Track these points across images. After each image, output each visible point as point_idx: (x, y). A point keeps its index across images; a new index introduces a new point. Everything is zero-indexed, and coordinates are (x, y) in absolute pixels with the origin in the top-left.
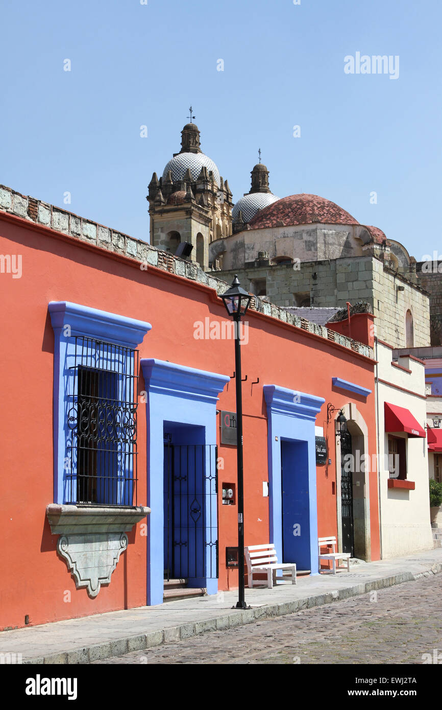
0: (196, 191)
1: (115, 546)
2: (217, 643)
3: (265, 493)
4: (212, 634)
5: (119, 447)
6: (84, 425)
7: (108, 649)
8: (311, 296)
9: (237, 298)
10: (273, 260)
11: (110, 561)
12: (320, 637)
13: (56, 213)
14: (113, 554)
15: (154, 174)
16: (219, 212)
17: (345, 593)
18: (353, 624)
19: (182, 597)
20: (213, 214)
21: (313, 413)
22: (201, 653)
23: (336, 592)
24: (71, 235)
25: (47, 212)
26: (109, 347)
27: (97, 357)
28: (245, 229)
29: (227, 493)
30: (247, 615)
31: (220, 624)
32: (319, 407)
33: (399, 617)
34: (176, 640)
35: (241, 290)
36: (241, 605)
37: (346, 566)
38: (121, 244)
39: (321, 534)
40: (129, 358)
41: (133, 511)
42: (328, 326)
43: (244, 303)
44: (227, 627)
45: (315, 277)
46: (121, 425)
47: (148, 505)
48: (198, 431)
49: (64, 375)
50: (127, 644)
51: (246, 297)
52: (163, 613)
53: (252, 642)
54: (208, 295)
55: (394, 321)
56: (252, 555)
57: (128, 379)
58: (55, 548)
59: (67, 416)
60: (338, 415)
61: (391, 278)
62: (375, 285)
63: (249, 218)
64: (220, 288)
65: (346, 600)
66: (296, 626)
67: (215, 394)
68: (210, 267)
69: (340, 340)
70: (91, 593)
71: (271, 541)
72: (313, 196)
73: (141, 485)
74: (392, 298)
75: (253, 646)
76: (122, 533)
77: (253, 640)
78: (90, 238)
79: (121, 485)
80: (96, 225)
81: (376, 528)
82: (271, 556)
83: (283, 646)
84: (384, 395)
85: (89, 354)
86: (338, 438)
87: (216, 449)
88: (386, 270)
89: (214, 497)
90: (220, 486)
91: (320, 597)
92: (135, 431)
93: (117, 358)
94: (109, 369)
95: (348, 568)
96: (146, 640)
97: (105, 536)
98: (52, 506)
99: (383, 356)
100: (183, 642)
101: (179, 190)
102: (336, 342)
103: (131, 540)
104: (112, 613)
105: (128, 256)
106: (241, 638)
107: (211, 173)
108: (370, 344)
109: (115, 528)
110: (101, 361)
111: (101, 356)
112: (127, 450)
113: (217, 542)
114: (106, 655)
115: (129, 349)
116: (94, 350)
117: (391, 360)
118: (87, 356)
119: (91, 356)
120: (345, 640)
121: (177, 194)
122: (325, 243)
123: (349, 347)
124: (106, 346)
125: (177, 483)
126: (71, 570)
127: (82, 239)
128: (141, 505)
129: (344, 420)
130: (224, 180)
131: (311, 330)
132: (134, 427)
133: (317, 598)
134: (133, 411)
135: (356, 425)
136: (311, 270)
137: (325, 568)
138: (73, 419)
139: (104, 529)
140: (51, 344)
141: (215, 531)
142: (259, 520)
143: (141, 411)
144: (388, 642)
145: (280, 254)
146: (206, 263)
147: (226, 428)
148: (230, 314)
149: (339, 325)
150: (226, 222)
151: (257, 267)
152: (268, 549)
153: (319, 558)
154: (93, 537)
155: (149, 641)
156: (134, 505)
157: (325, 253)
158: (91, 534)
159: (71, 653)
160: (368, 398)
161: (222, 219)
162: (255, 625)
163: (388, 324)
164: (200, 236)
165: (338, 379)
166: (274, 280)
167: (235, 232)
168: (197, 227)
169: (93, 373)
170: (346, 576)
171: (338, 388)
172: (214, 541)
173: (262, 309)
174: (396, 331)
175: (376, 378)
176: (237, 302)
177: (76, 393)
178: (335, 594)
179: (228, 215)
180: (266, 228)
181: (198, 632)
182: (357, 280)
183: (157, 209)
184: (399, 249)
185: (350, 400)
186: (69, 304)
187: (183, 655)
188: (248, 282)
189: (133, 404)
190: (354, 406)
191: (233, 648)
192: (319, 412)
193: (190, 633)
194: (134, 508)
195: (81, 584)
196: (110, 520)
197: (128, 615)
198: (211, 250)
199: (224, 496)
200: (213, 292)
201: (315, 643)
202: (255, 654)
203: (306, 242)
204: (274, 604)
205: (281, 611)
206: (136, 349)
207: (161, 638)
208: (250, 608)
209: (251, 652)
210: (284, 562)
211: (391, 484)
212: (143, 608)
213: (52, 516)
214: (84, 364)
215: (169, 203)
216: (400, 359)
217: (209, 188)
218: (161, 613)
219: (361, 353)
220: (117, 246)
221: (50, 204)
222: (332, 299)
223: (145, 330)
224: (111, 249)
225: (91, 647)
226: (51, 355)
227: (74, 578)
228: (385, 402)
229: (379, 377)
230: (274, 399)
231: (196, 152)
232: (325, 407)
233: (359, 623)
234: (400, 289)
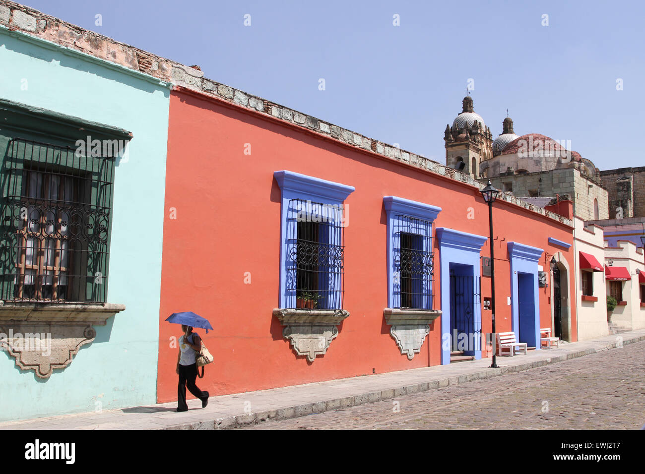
0: (471, 134)
1: (422, 332)
2: (479, 386)
3: (509, 303)
4: (476, 381)
5: (424, 277)
6: (404, 265)
7: (417, 388)
8: (538, 191)
9: (490, 192)
10: (516, 172)
11: (420, 340)
12: (538, 384)
13: (387, 147)
14: (421, 336)
15: (448, 125)
16: (485, 145)
17: (554, 360)
18: (558, 377)
19: (461, 361)
20: (482, 146)
21: (537, 258)
22: (469, 391)
23: (549, 359)
24: (395, 159)
25: (382, 147)
26: (418, 221)
27: (411, 227)
28: (500, 154)
29: (487, 303)
30: (496, 371)
31: (481, 376)
32: (540, 254)
33: (585, 374)
34: (456, 384)
35: (492, 188)
36: (494, 365)
37: (556, 345)
38: (423, 164)
39: (542, 327)
40: (429, 227)
41: (432, 312)
42: (546, 208)
43: (494, 195)
44: (486, 378)
45: (540, 180)
46: (425, 265)
47: (441, 309)
48: (470, 268)
49: (392, 237)
50: (428, 385)
51: (495, 192)
52: (450, 369)
53: (498, 386)
54: (474, 191)
55: (587, 205)
56: (501, 338)
57: (429, 239)
58: (389, 332)
59: (394, 260)
60: (551, 259)
61: (585, 180)
62: (575, 184)
63: (502, 148)
64: (481, 187)
65: (555, 364)
66: (525, 378)
67: (479, 247)
68: (480, 176)
69: (552, 216)
70: (409, 357)
71: (512, 330)
72: (538, 135)
73: (437, 298)
74: (586, 192)
75: (499, 389)
76: (426, 325)
77: (500, 385)
78: (406, 161)
79: (425, 298)
80: (409, 153)
81: (575, 323)
82: (513, 339)
83: (516, 389)
84: (579, 247)
85: (406, 225)
86: (552, 272)
87: (480, 278)
88: (582, 176)
89: (479, 305)
90: (482, 299)
91: (540, 361)
92: (433, 268)
93: (422, 227)
94: (417, 233)
95: (557, 346)
96: (438, 384)
97: (417, 326)
98: (387, 309)
99: (578, 225)
100: (459, 385)
101: (462, 133)
102: (550, 217)
103: (432, 329)
104: (421, 368)
105: (428, 170)
106: (492, 384)
107: (480, 123)
108: (570, 218)
109: (422, 322)
110: (413, 229)
111: (413, 226)
112: (429, 279)
113: (481, 330)
114: (416, 391)
115: (429, 222)
116: (409, 223)
117: (583, 227)
118: (405, 226)
119: (407, 226)
120: (552, 385)
121: (460, 136)
122: (546, 161)
123: (558, 220)
124: (415, 221)
125: (458, 297)
126: (398, 345)
127: (402, 161)
128: (437, 309)
129: (555, 261)
130: (487, 128)
131: (535, 211)
132: (433, 266)
133: (538, 362)
134: (432, 257)
135: (562, 265)
136: (538, 176)
137: (544, 345)
138: (398, 261)
139: (416, 322)
140: (385, 220)
141: (479, 324)
142: (505, 318)
143: (436, 256)
144: (577, 387)
145: (520, 168)
146: (478, 174)
147: (485, 266)
148: (486, 202)
149: (552, 207)
150: (489, 151)
151: (507, 176)
152: (511, 335)
153: (541, 340)
154: (410, 327)
155: (440, 384)
156: (433, 309)
157: (546, 167)
158: (409, 325)
159: (397, 389)
160: (570, 249)
161: (487, 149)
162: (501, 377)
163: (584, 207)
164: (474, 159)
165: (552, 238)
166: (517, 183)
167: (494, 156)
168: (472, 154)
169: (409, 236)
170: (556, 350)
171: (551, 243)
172: (479, 330)
173: (506, 199)
174: (589, 211)
175: (574, 238)
176: (489, 194)
177: (399, 247)
178: (549, 360)
179: (490, 147)
180: (512, 153)
181: (468, 380)
182: (565, 182)
183: (449, 145)
184: (589, 164)
185: (559, 250)
186: (395, 198)
187: (459, 392)
188: (502, 184)
189: (432, 253)
190: (561, 254)
191: (487, 389)
192: (540, 257)
193: (464, 380)
194: (433, 311)
195: (403, 352)
196: (420, 317)
197: (429, 370)
198: (481, 167)
199: (485, 305)
200: (477, 189)
201: (535, 387)
202: (499, 393)
203: (535, 161)
204: (513, 365)
205: (517, 369)
206: (433, 222)
207: (447, 383)
208: (499, 367)
209: (497, 391)
210: (520, 342)
211: (583, 299)
212: (438, 366)
213: (387, 315)
214: (404, 231)
215: (456, 141)
216: (588, 227)
217: (479, 132)
218: (448, 369)
219: (565, 223)
220: (421, 164)
221: (383, 142)
222: (550, 193)
223: (438, 211)
224: (418, 167)
225: (408, 386)
226: (385, 226)
227: (399, 348)
228: (580, 252)
229: (576, 237)
230: (514, 250)
231: (471, 112)
232: (543, 254)
233: (562, 376)
234: (590, 186)
